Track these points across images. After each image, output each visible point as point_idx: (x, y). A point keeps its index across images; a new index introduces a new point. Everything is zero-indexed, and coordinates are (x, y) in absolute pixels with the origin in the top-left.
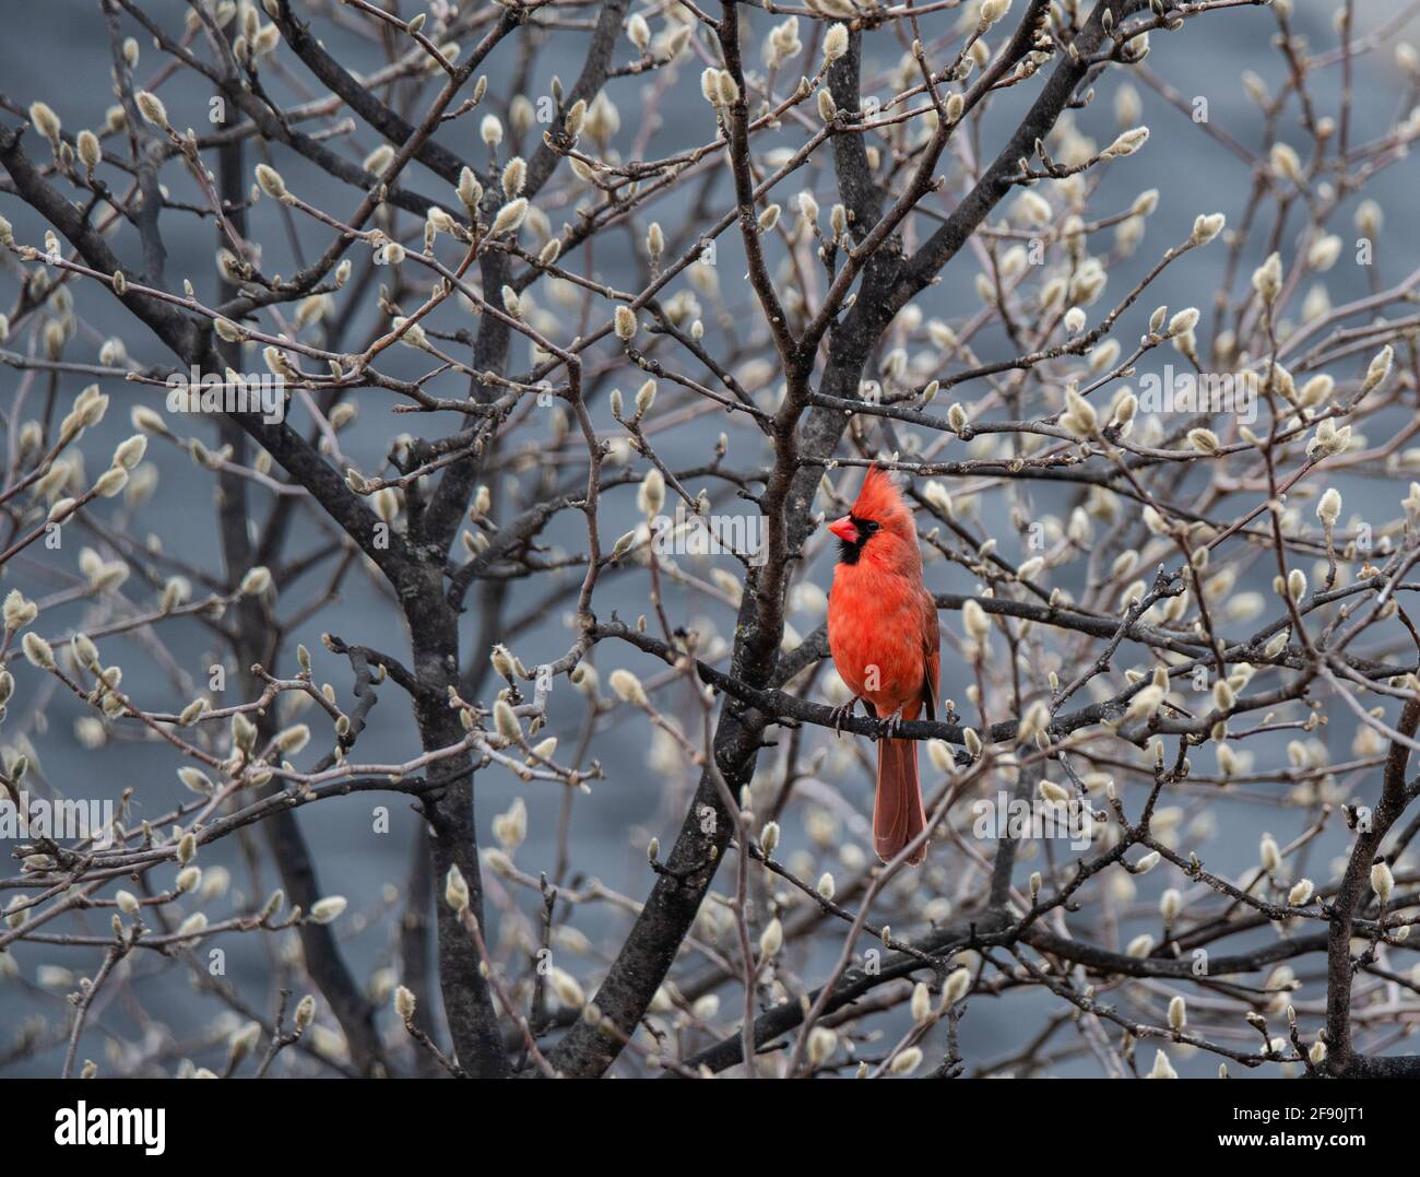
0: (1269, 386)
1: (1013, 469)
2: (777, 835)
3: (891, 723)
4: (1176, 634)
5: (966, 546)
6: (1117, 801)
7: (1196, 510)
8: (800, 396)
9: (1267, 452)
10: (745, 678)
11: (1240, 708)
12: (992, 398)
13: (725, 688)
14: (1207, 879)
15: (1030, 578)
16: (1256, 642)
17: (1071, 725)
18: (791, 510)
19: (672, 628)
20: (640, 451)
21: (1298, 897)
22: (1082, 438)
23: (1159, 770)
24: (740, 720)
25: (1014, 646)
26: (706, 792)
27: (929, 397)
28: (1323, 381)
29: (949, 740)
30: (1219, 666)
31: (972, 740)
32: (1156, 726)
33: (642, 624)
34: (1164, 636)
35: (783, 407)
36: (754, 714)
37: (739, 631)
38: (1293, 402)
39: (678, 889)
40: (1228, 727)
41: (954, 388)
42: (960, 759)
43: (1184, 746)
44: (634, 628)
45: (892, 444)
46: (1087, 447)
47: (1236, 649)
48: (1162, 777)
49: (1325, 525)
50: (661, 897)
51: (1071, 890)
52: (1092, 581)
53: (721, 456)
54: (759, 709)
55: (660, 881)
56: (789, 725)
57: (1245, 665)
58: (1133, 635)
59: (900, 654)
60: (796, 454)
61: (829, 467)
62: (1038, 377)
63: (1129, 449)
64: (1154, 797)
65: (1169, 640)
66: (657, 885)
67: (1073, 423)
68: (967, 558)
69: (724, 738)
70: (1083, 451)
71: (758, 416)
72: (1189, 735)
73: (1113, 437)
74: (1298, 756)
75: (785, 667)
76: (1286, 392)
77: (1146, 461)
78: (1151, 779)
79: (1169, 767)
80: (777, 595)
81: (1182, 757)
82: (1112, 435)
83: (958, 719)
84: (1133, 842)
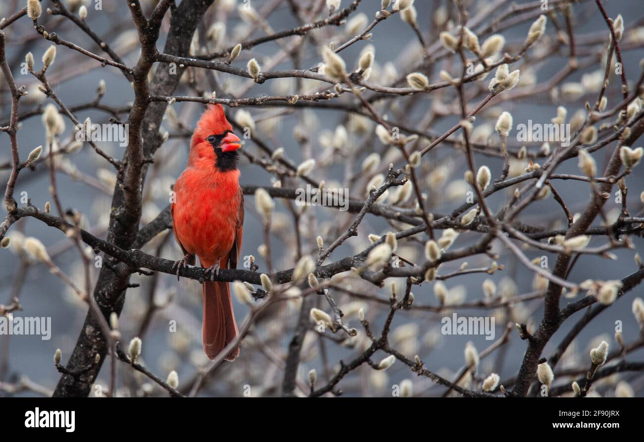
0: (460, 44)
1: (292, 102)
2: (140, 347)
3: (213, 271)
4: (403, 210)
5: (264, 153)
6: (365, 321)
7: (420, 128)
8: (150, 55)
9: (459, 87)
10: (117, 242)
11: (445, 258)
12: (282, 55)
13: (103, 249)
14: (426, 374)
15: (306, 174)
16: (455, 215)
17: (332, 271)
18: (146, 131)
19: (65, 208)
20: (45, 93)
21: (489, 386)
22: (336, 80)
23: (393, 301)
24: (115, 270)
25: (297, 218)
26: (91, 319)
27: (235, 55)
28: (497, 40)
29: (251, 282)
30: (431, 231)
31: (266, 282)
32: (388, 271)
33: (48, 207)
34: (396, 211)
35: (139, 63)
36: (123, 266)
37: (113, 212)
38: (477, 54)
39: (74, 383)
40: (437, 273)
41: (253, 49)
42: (258, 295)
43: (409, 284)
44: (42, 210)
45: (213, 86)
46: (340, 86)
47: (442, 220)
48: (395, 305)
49: (502, 137)
50: (63, 389)
51: (336, 381)
52: (349, 175)
53: (101, 96)
54: (126, 262)
55: (63, 378)
56: (145, 273)
57: (450, 231)
58: (373, 210)
59: (224, 227)
60: (148, 94)
61: (170, 102)
62: (313, 41)
63: (368, 88)
64: (390, 318)
65: (399, 214)
66: (61, 381)
67: (328, 70)
68: (264, 162)
69: (103, 283)
70: (338, 89)
71: (123, 69)
72: (412, 278)
73: (357, 80)
74: (490, 290)
75: (144, 234)
76: (473, 48)
77: (382, 95)
78: (388, 307)
79: (400, 299)
80: (137, 187)
81: (408, 291)
82: (356, 79)
83: (257, 268)
84: (377, 349)
